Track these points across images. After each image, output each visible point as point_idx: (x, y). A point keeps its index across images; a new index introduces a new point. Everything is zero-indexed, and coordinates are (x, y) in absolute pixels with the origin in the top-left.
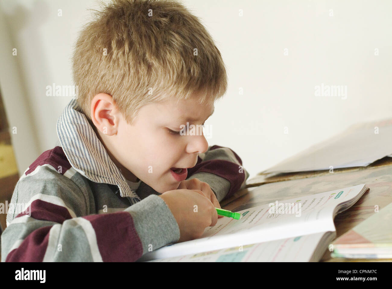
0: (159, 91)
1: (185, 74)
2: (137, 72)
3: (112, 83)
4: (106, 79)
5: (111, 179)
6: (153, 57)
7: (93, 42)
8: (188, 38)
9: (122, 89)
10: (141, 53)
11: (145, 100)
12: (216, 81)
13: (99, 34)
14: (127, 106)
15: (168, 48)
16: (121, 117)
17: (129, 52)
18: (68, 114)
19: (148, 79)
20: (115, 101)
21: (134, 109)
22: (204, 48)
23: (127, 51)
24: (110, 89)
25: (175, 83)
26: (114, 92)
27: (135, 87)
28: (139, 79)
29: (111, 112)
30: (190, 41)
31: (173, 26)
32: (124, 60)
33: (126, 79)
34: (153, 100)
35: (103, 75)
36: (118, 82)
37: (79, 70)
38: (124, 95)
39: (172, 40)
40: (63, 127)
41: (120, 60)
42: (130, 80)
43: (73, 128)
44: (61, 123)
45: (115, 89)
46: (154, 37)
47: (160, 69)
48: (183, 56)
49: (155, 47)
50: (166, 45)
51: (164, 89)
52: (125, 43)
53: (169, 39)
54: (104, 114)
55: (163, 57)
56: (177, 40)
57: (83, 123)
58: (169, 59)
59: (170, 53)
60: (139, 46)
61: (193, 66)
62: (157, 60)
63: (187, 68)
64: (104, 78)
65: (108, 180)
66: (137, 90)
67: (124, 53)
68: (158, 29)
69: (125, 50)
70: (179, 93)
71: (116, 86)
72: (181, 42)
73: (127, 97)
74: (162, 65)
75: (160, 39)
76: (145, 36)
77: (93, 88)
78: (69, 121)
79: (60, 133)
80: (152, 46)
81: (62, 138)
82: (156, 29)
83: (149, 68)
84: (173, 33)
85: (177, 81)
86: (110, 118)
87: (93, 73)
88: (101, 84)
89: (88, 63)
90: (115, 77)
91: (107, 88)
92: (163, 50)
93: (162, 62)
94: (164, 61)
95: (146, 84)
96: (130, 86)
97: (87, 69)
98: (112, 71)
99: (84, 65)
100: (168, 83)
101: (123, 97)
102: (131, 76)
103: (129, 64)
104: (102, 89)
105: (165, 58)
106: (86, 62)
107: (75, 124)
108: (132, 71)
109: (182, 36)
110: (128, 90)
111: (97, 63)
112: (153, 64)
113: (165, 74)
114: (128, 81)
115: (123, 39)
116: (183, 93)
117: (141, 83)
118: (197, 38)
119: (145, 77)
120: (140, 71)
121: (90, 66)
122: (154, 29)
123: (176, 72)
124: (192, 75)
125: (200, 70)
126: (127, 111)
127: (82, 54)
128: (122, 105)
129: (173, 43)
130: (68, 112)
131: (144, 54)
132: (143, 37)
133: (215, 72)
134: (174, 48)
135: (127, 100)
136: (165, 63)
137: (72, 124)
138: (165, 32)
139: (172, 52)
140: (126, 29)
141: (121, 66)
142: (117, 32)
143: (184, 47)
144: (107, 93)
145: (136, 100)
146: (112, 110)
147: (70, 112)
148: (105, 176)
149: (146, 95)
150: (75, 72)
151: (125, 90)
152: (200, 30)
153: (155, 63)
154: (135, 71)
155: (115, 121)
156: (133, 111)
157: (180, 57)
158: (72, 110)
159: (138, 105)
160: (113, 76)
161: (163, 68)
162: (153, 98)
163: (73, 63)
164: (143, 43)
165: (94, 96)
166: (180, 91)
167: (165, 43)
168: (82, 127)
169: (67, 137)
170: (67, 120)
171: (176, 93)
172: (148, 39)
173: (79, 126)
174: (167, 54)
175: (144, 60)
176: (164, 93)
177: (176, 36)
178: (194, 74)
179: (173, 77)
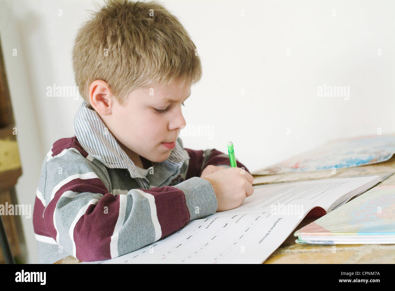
0: (146, 78)
1: (168, 64)
2: (128, 62)
3: (107, 72)
4: (102, 68)
5: (122, 164)
6: (141, 51)
7: (91, 38)
8: (170, 35)
9: (116, 76)
10: (131, 47)
11: (134, 85)
12: (193, 70)
13: (96, 31)
14: (120, 90)
15: (153, 43)
16: (114, 99)
17: (122, 46)
18: (82, 112)
19: (137, 68)
20: (110, 87)
21: (125, 93)
22: (182, 43)
23: (119, 45)
24: (105, 77)
25: (160, 71)
26: (109, 79)
27: (126, 75)
28: (130, 68)
29: (106, 96)
30: (171, 37)
31: (158, 25)
32: (117, 53)
33: (119, 68)
34: (141, 85)
35: (100, 65)
36: (112, 71)
37: (78, 61)
38: (117, 81)
39: (156, 36)
40: (78, 123)
41: (114, 53)
42: (122, 69)
43: (87, 123)
44: (77, 120)
45: (109, 77)
46: (142, 33)
47: (147, 60)
48: (165, 49)
49: (143, 42)
50: (152, 41)
51: (150, 77)
52: (118, 39)
53: (154, 35)
54: (100, 98)
55: (149, 50)
56: (161, 37)
57: (95, 119)
58: (154, 52)
59: (155, 47)
60: (130, 41)
61: (174, 58)
62: (144, 53)
63: (169, 59)
64: (100, 67)
65: (119, 165)
66: (128, 77)
67: (117, 47)
68: (145, 27)
69: (118, 45)
70: (163, 80)
71: (110, 74)
72: (164, 38)
73: (119, 83)
74: (149, 56)
75: (146, 35)
76: (135, 33)
77: (91, 75)
78: (83, 118)
79: (76, 128)
80: (140, 41)
81: (78, 133)
82: (143, 27)
83: (138, 59)
84: (158, 31)
85: (161, 70)
86: (105, 101)
87: (91, 63)
88: (97, 73)
89: (86, 55)
90: (109, 67)
91: (103, 76)
92: (149, 44)
93: (149, 55)
94: (150, 54)
95: (136, 72)
96: (122, 74)
97: (85, 60)
98: (107, 62)
99: (82, 56)
100: (154, 72)
101: (116, 83)
102: (123, 65)
103: (121, 56)
104: (98, 77)
105: (151, 51)
106: (84, 54)
107: (88, 120)
108: (124, 61)
109: (165, 33)
110: (120, 78)
111: (94, 56)
112: (141, 56)
113: (151, 64)
114: (121, 70)
115: (116, 35)
116: (166, 80)
117: (131, 72)
118: (177, 34)
119: (135, 67)
120: (130, 62)
121: (88, 57)
122: (142, 27)
123: (160, 62)
124: (173, 65)
125: (180, 61)
126: (119, 95)
127: (81, 47)
128: (116, 90)
129: (157, 38)
130: (82, 110)
131: (134, 48)
132: (133, 34)
133: (192, 62)
134: (158, 43)
135: (120, 86)
136: (151, 55)
137: (85, 120)
138: (151, 29)
139: (157, 46)
140: (119, 27)
141: (115, 57)
142: (111, 29)
143: (166, 42)
144: (103, 80)
145: (127, 86)
146: (106, 94)
147: (83, 110)
148: (117, 162)
149: (135, 81)
150: (75, 63)
151: (118, 77)
152: (179, 28)
153: (143, 55)
154: (126, 61)
155: (109, 103)
156: (124, 94)
157: (163, 49)
158: (85, 108)
159: (128, 89)
160: (108, 66)
161: (149, 59)
162: (141, 84)
163: (72, 56)
164: (132, 39)
165: (91, 83)
166: (164, 78)
167: (151, 39)
168: (95, 122)
169: (82, 132)
170: (82, 117)
171: (161, 80)
172: (137, 35)
173: (92, 122)
174: (152, 48)
175: (134, 52)
176: (150, 80)
177: (160, 33)
178: (175, 64)
179: (157, 66)
